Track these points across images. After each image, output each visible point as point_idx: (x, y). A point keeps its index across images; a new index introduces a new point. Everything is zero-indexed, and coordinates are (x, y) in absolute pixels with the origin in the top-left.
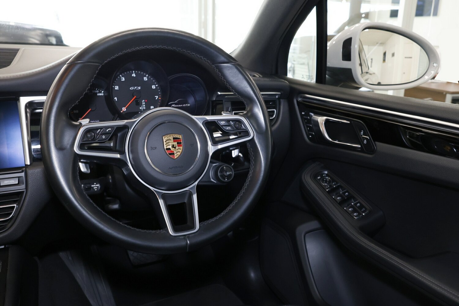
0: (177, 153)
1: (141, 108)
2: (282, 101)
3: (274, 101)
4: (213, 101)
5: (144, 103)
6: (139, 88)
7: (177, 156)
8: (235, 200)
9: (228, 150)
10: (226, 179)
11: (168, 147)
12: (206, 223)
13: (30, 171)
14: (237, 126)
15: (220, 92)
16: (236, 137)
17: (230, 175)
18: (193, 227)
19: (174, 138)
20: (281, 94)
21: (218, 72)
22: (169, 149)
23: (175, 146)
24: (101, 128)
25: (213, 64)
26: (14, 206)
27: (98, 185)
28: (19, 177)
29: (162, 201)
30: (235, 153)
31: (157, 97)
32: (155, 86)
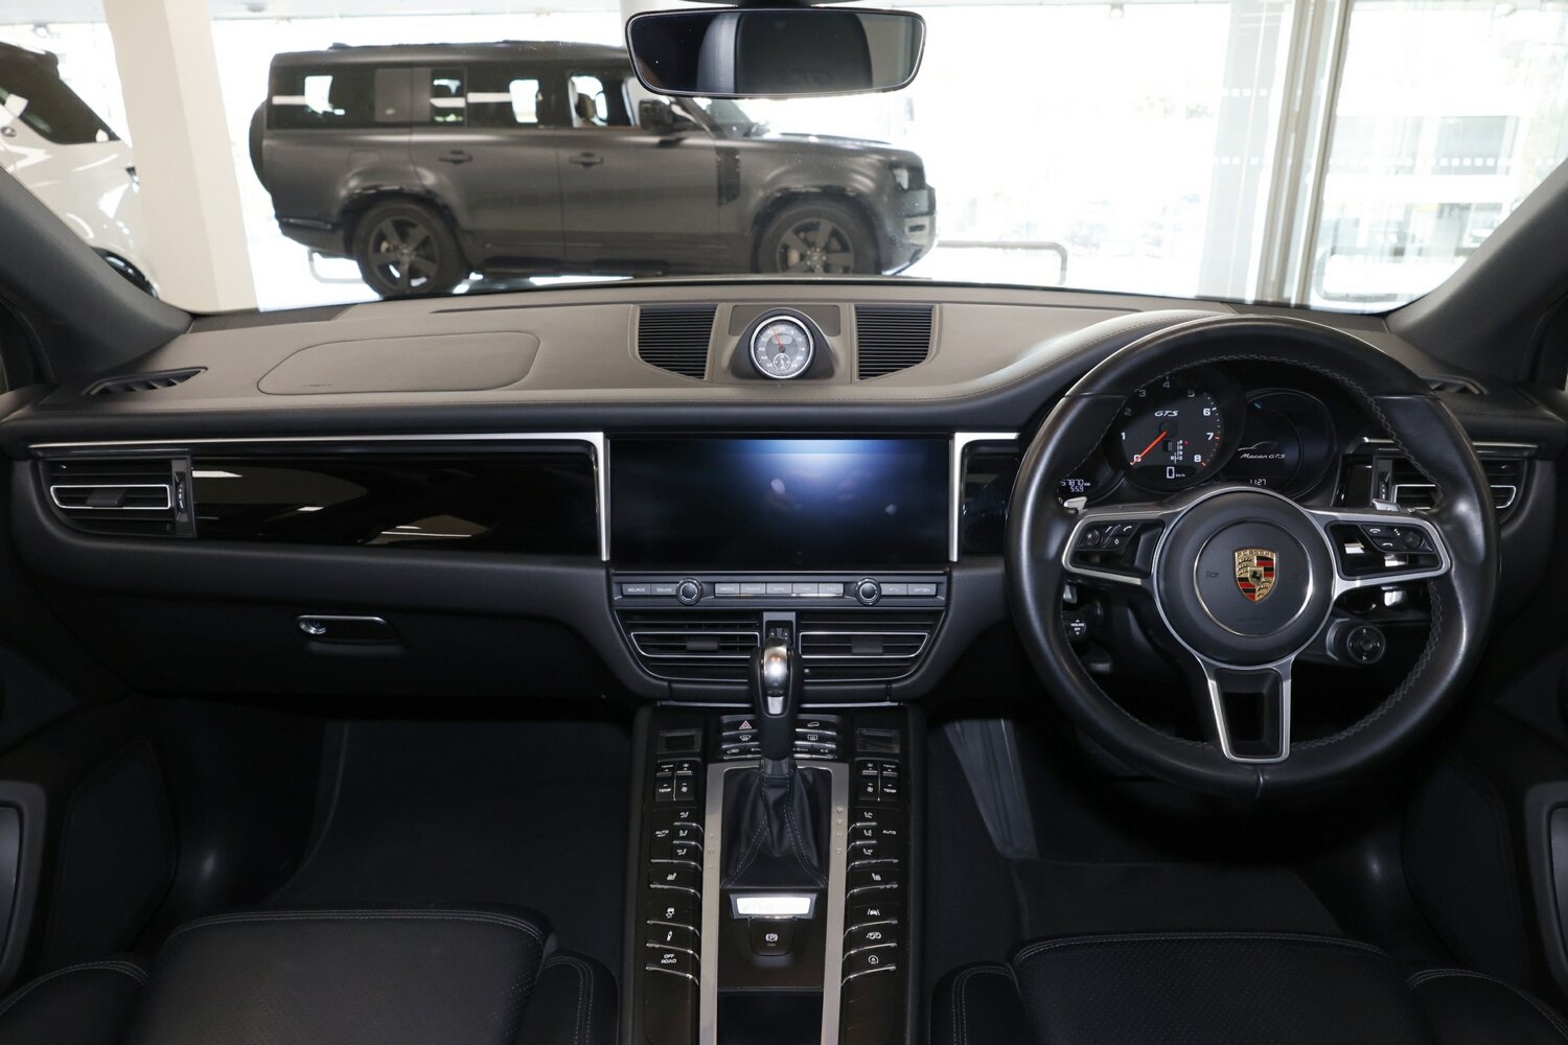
0: (1261, 592)
1: (1172, 458)
2: (1538, 464)
3: (1515, 465)
4: (1346, 457)
5: (1181, 447)
6: (1175, 413)
7: (1261, 597)
8: (1380, 708)
9: (1376, 593)
10: (1364, 658)
11: (1243, 576)
12: (1304, 746)
13: (956, 574)
14: (1411, 539)
15: (1369, 438)
16: (1401, 563)
17: (1375, 650)
18: (1275, 750)
19: (1259, 558)
20: (1538, 450)
21: (1379, 413)
22: (1246, 579)
23: (1258, 575)
24: (1114, 523)
25: (1370, 395)
26: (924, 636)
27: (1083, 625)
28: (938, 584)
29: (1214, 683)
30: (1391, 598)
31: (1212, 434)
32: (1211, 411)
